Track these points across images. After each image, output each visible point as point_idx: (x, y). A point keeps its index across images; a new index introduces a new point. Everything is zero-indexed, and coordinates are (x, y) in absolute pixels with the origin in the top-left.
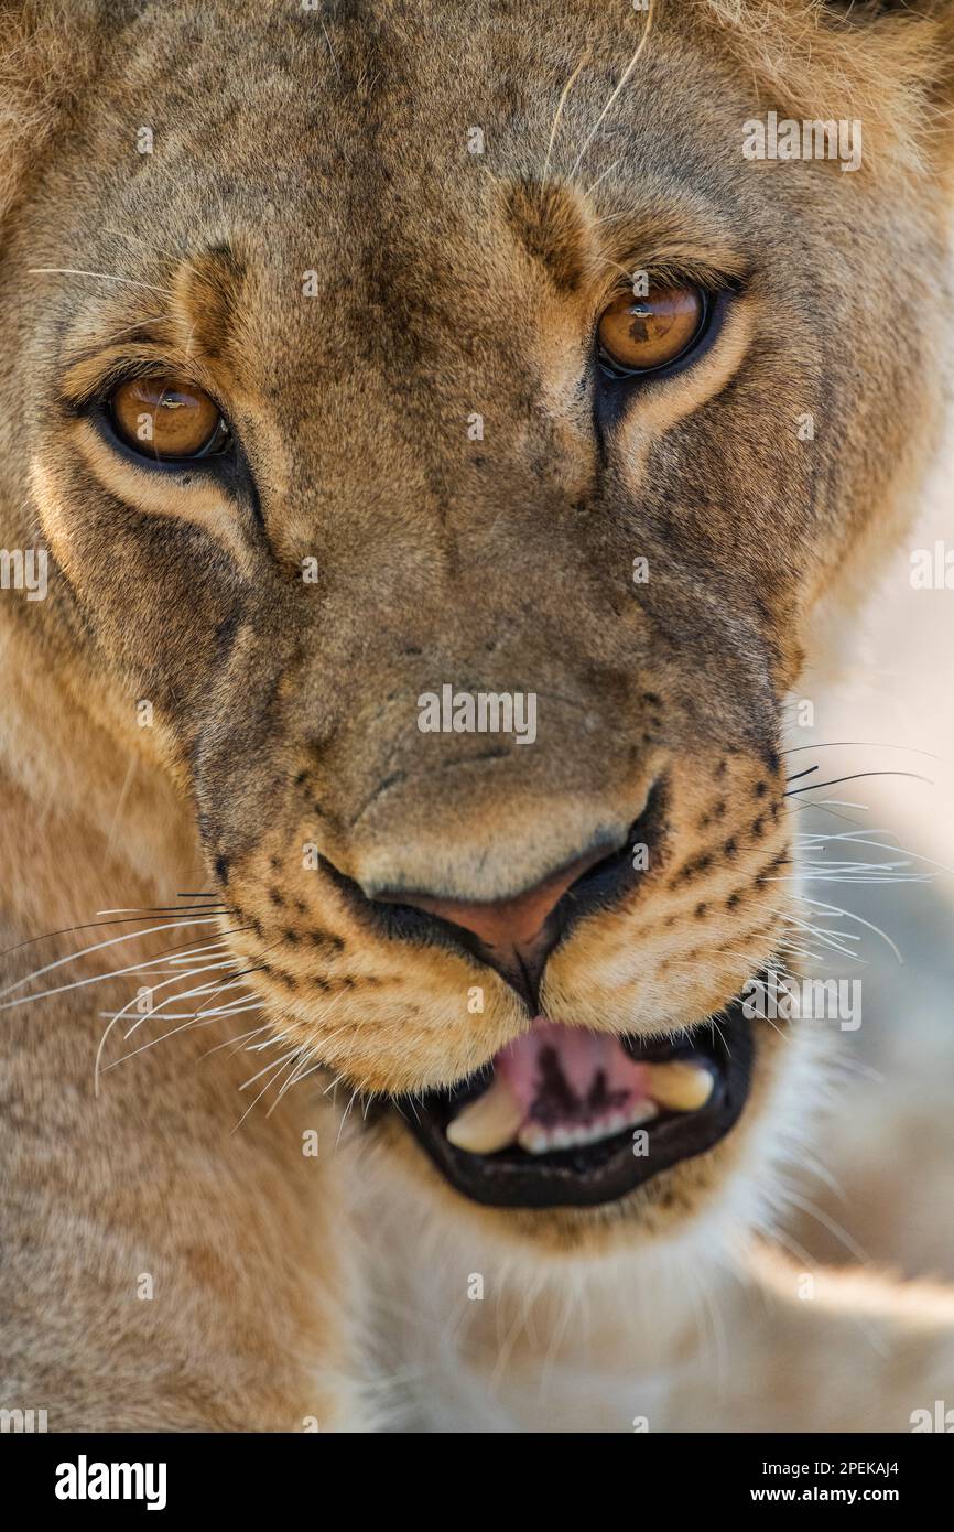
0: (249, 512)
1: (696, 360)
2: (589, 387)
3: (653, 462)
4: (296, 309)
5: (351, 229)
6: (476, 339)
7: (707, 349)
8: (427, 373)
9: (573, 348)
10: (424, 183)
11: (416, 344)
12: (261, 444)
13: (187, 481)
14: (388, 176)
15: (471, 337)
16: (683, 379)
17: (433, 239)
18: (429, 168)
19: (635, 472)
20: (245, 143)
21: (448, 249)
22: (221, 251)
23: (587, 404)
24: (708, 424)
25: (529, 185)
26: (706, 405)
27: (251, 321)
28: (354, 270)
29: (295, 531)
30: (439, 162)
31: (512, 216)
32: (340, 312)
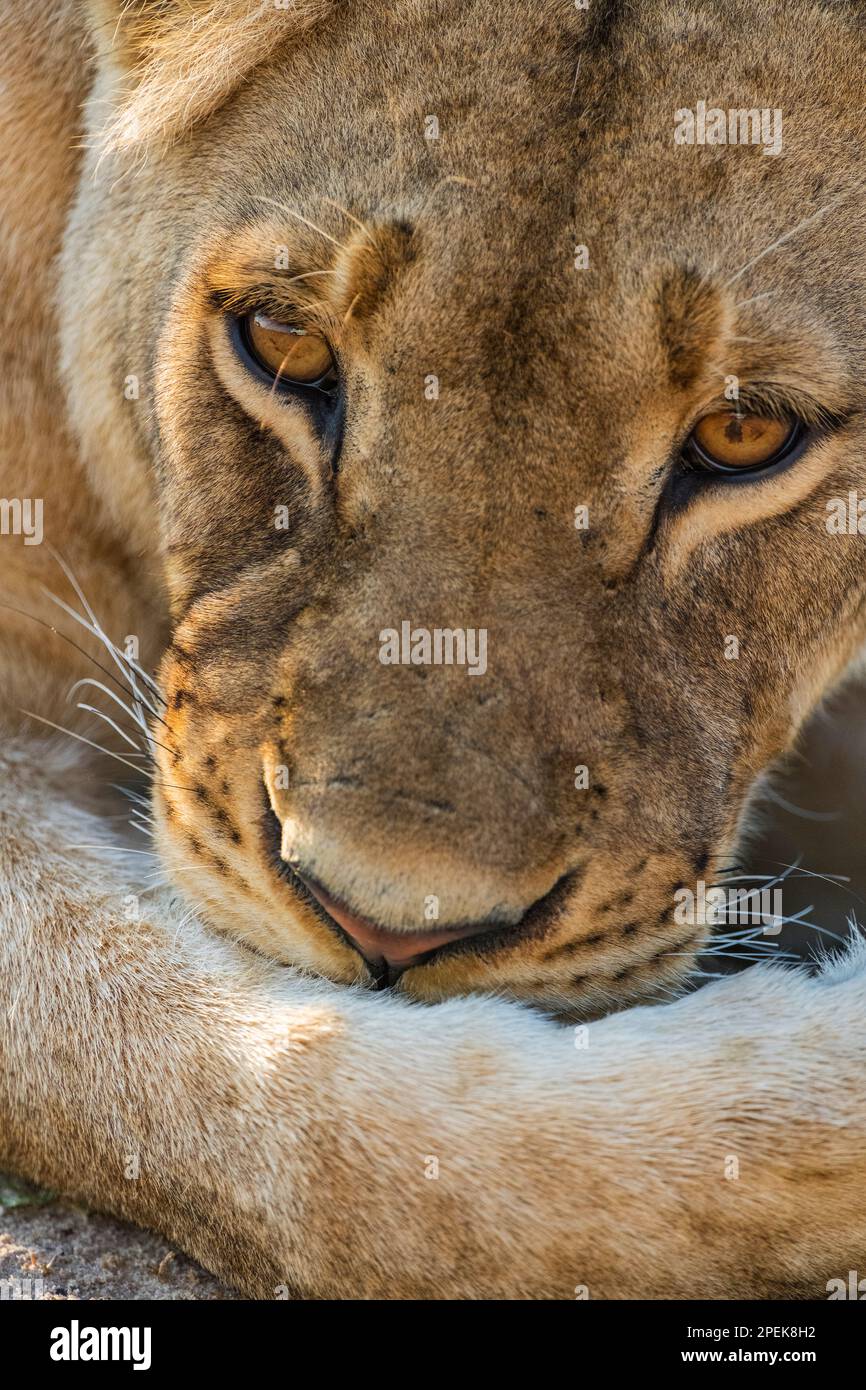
0: (329, 454)
1: (769, 476)
2: (664, 475)
3: (695, 557)
4: (444, 311)
5: (518, 252)
6: (585, 401)
7: (783, 470)
8: (527, 412)
9: (665, 437)
10: (602, 233)
11: (529, 383)
12: (362, 406)
13: (288, 402)
14: (573, 214)
15: (580, 399)
16: (750, 490)
17: (586, 290)
18: (613, 220)
19: (675, 560)
20: (467, 136)
21: (594, 306)
22: (404, 229)
23: (655, 492)
24: (761, 539)
25: (690, 276)
26: (767, 520)
27: (400, 303)
28: (505, 293)
29: (361, 496)
30: (625, 216)
31: (662, 302)
32: (479, 331)
